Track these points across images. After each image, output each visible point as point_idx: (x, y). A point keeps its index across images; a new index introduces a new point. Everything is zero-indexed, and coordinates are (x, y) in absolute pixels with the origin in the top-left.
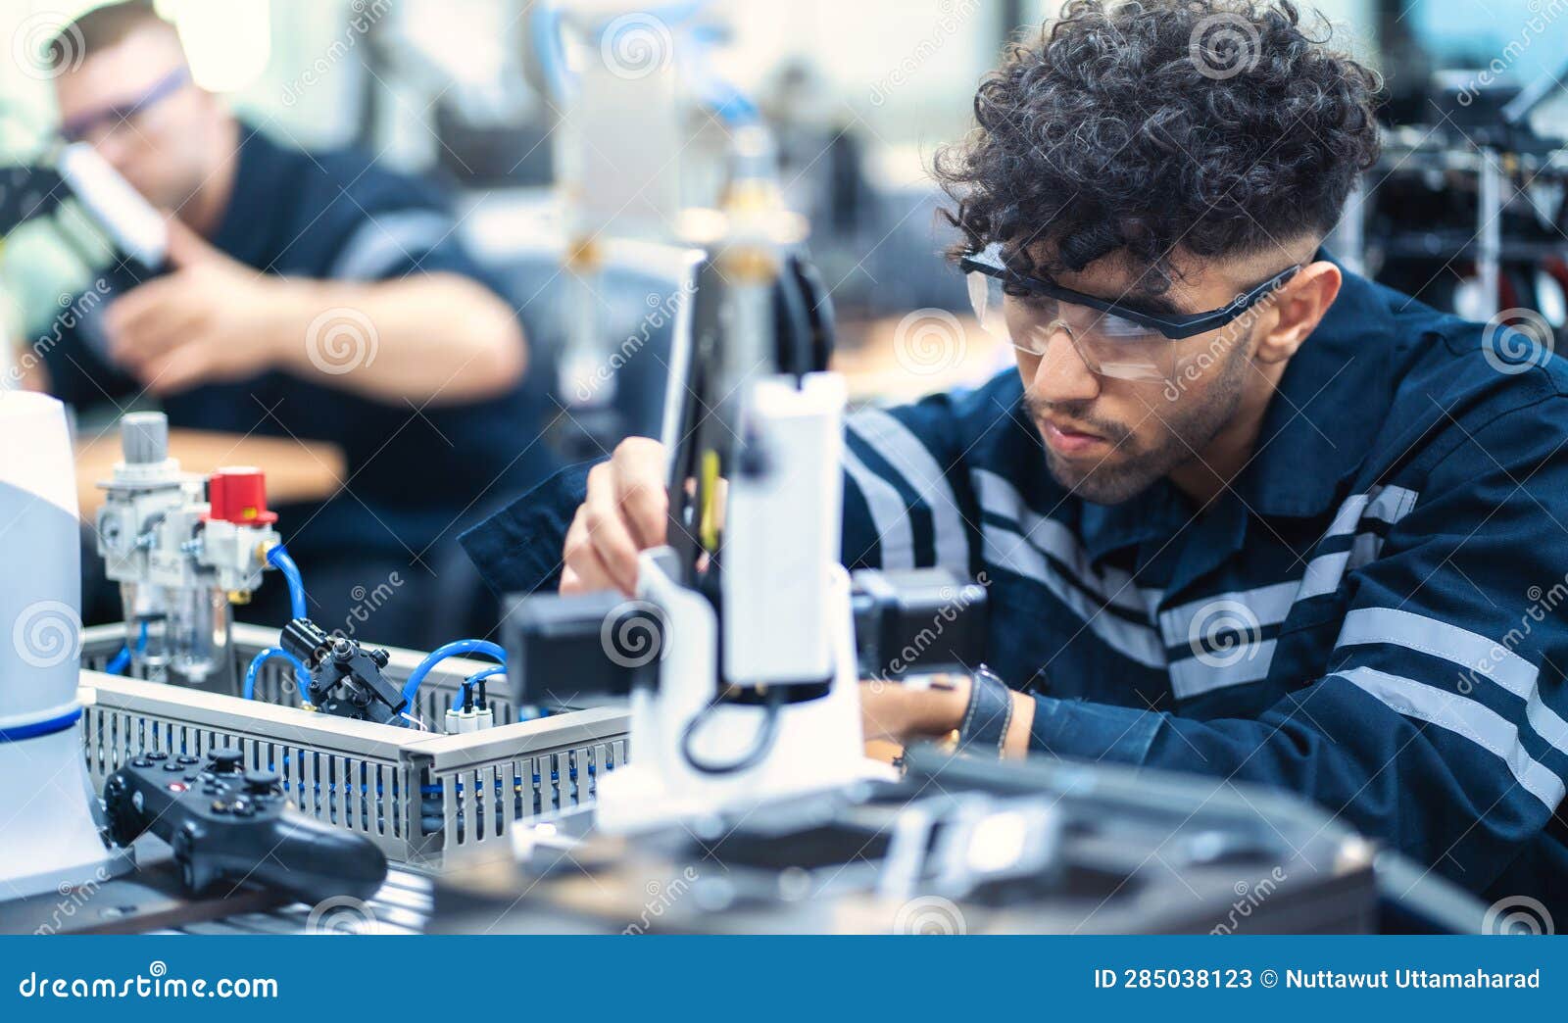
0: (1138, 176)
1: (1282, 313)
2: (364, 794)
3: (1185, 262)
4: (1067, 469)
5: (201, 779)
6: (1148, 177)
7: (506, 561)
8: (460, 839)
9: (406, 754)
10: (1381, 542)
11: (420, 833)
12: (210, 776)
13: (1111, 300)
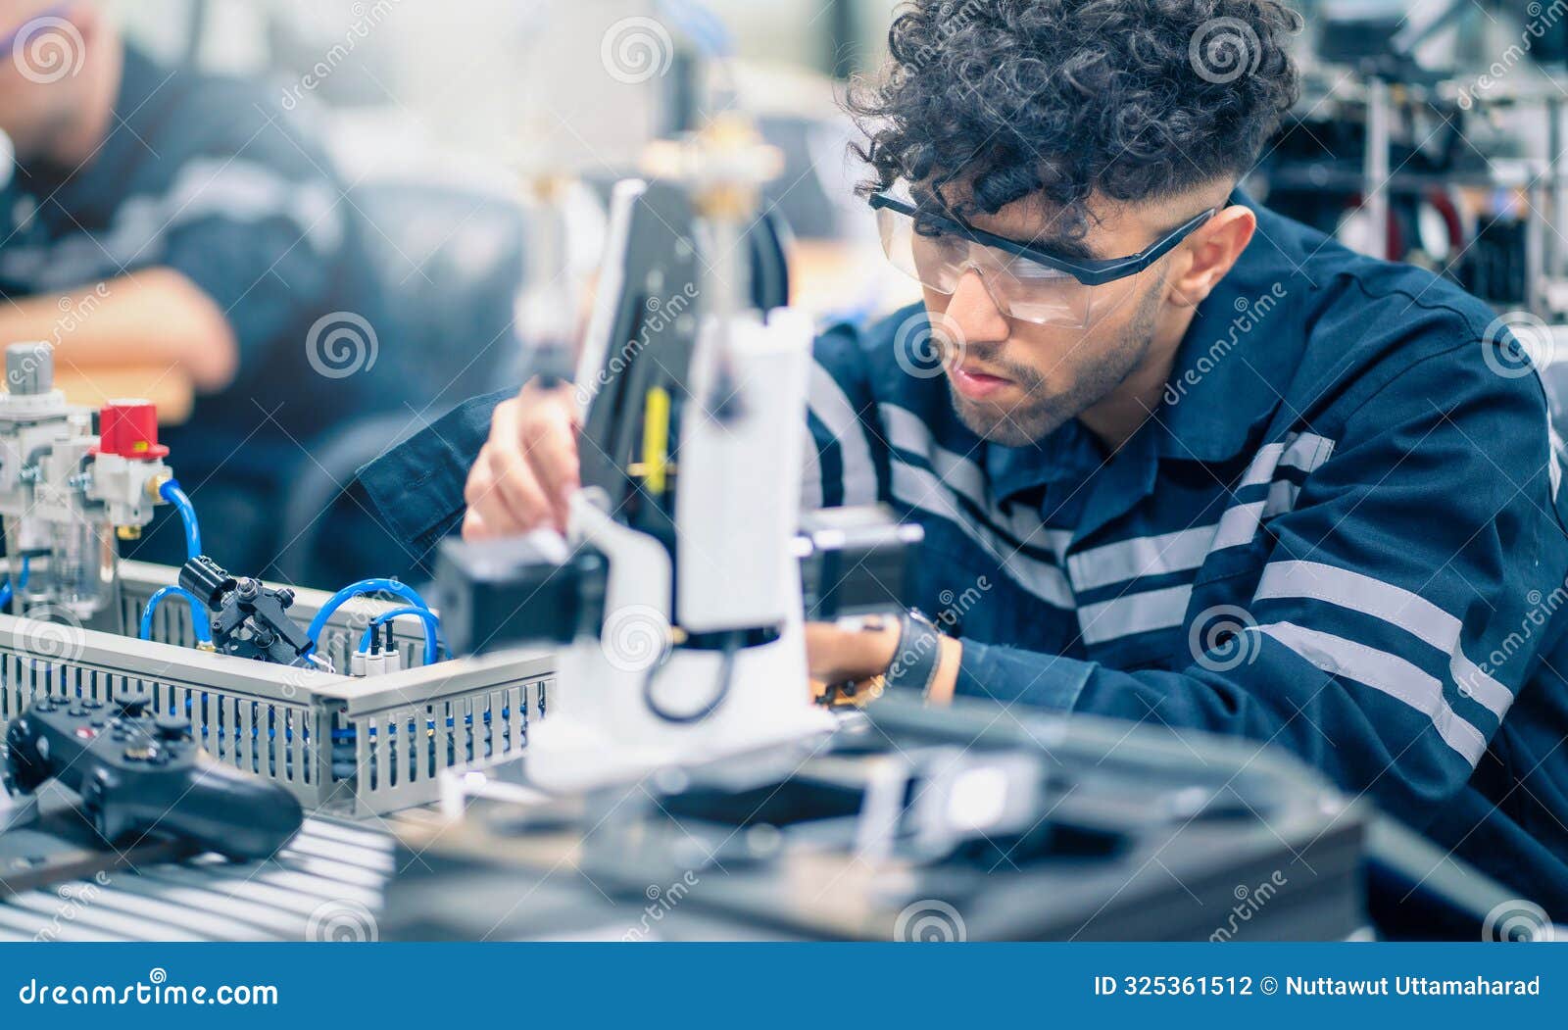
0: (1057, 120)
1: (1195, 256)
2: (272, 739)
3: (1099, 205)
4: (975, 412)
5: (109, 726)
6: (1067, 122)
7: (405, 495)
8: (374, 785)
9: (317, 698)
10: (1297, 490)
11: (331, 780)
12: (117, 721)
13: (1023, 243)
